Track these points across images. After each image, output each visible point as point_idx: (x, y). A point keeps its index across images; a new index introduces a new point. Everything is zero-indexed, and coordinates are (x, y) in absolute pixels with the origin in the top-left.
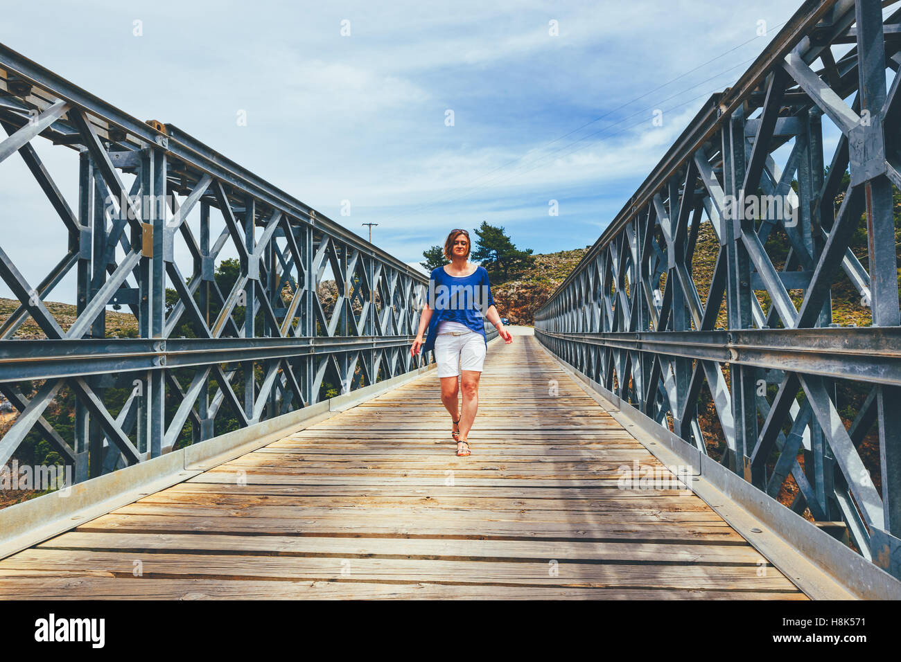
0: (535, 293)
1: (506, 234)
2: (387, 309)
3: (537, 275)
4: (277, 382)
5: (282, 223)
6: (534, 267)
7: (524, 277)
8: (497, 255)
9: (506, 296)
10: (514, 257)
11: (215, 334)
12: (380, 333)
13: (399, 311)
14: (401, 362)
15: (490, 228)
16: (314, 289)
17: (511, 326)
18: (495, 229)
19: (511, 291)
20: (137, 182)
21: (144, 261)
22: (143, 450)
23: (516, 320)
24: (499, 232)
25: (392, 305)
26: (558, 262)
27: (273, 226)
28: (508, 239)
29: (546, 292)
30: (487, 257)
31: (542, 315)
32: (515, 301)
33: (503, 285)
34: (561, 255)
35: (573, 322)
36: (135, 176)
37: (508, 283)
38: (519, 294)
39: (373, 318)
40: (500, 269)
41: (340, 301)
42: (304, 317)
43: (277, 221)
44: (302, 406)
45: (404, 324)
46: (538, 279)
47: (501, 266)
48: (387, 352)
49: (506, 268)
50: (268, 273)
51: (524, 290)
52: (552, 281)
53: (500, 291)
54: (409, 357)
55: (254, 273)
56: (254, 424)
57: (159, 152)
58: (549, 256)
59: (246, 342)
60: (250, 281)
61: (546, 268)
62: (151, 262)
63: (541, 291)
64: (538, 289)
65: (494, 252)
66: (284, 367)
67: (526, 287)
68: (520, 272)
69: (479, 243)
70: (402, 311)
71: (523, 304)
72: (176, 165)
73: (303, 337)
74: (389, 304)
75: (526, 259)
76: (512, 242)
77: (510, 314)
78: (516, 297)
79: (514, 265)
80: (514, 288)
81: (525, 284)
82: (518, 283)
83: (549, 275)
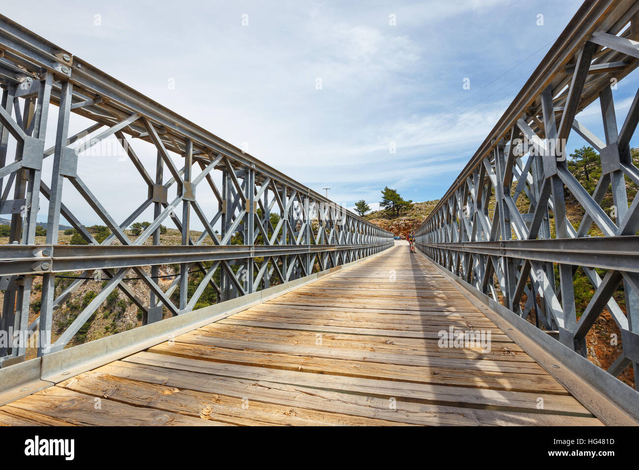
0: (414, 222)
1: (398, 193)
2: (341, 232)
3: (415, 213)
4: (295, 266)
5: (297, 195)
6: (413, 210)
7: (408, 215)
8: (393, 203)
9: (399, 225)
10: (402, 204)
11: (271, 243)
12: (338, 243)
13: (346, 233)
14: (348, 256)
15: (389, 190)
16: (310, 224)
17: (402, 240)
18: (392, 190)
19: (401, 222)
20: (244, 181)
21: (247, 214)
22: (246, 291)
23: (404, 237)
24: (394, 192)
25: (343, 230)
26: (426, 207)
27: (293, 197)
28: (399, 195)
29: (420, 222)
30: (388, 205)
31: (419, 234)
32: (404, 227)
33: (397, 219)
34: (427, 203)
35: (438, 237)
36: (243, 180)
37: (400, 218)
38: (405, 224)
39: (336, 237)
40: (394, 211)
41: (321, 228)
42: (306, 236)
43: (295, 195)
44: (305, 275)
45: (349, 239)
46: (416, 216)
47: (396, 209)
48: (342, 252)
49: (398, 210)
50: (291, 217)
51: (408, 221)
52: (423, 216)
53: (395, 222)
54: (352, 254)
55: (286, 218)
56: (286, 282)
57: (252, 170)
58: (421, 204)
59: (282, 247)
60: (285, 220)
61: (420, 209)
62: (249, 214)
63: (417, 221)
64: (416, 221)
65: (392, 202)
66: (298, 258)
67: (409, 220)
68: (406, 212)
69: (383, 198)
70: (348, 233)
71: (408, 229)
72: (258, 174)
73: (305, 245)
74: (342, 230)
75: (409, 206)
76: (401, 197)
77: (401, 234)
78: (404, 225)
79: (402, 209)
80: (402, 220)
81: (408, 218)
82: (404, 218)
83: (422, 213)
